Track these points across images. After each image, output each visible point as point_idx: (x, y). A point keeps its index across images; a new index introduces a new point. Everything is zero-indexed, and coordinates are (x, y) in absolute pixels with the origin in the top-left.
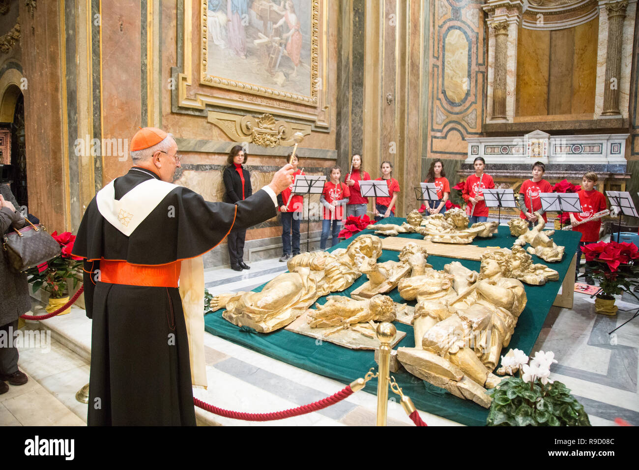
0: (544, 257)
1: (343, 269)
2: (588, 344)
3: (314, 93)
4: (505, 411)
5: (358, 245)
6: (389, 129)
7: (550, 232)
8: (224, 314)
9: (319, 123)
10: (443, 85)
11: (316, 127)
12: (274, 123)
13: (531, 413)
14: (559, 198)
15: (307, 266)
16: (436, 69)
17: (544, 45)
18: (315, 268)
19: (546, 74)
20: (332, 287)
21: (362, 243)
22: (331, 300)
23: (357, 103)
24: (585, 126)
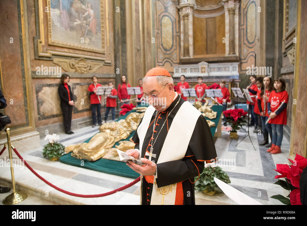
0: (209, 117)
1: (125, 129)
2: (228, 151)
3: (103, 47)
4: (199, 180)
5: (130, 118)
6: (139, 63)
7: (211, 106)
8: (72, 154)
9: (107, 61)
10: (161, 41)
11: (105, 63)
12: (85, 62)
13: (209, 179)
14: (214, 92)
15: (108, 129)
16: (158, 35)
17: (204, 24)
18: (112, 130)
19: (205, 37)
20: (121, 137)
21: (132, 117)
22: (122, 143)
23: (123, 51)
24: (222, 59)
